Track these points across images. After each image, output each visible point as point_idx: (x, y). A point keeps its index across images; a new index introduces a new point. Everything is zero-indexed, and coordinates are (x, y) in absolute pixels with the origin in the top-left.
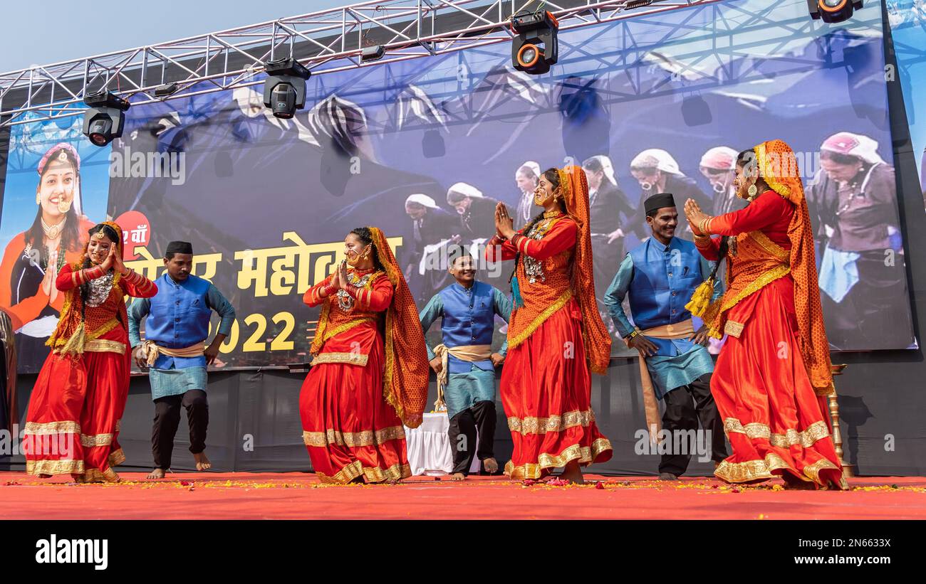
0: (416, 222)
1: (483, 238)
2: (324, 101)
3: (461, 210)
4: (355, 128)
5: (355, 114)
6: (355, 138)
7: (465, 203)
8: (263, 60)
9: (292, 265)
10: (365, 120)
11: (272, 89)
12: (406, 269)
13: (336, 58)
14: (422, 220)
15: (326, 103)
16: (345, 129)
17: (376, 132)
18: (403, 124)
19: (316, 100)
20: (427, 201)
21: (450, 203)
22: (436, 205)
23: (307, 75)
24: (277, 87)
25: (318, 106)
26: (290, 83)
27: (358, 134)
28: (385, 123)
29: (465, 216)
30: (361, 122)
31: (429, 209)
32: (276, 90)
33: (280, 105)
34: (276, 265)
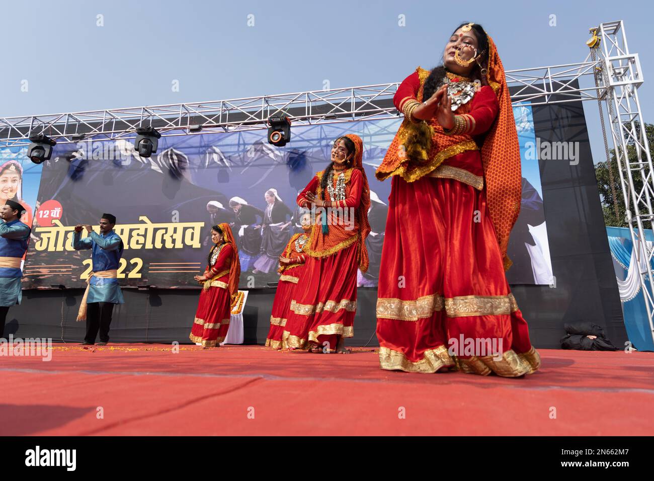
0: (212, 215)
1: (247, 225)
2: (166, 151)
3: (236, 210)
4: (182, 165)
5: (183, 158)
6: (182, 170)
7: (239, 207)
8: (135, 126)
9: (143, 233)
10: (188, 161)
11: (139, 142)
12: (205, 238)
13: (175, 129)
14: (215, 214)
15: (167, 152)
16: (177, 165)
17: (194, 168)
18: (208, 165)
19: (162, 150)
20: (219, 205)
21: (230, 206)
22: (223, 207)
23: (159, 136)
24: (142, 141)
25: (163, 153)
26: (149, 140)
27: (184, 169)
28: (198, 164)
29: (238, 213)
30: (186, 162)
31: (219, 209)
32: (142, 142)
33: (143, 150)
34: (134, 233)
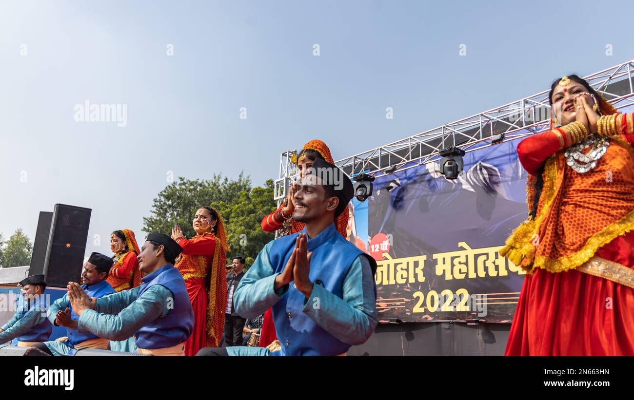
2: (475, 165)
4: (494, 179)
5: (493, 172)
6: (495, 185)
8: (438, 148)
10: (499, 174)
11: (444, 164)
15: (477, 166)
16: (488, 180)
17: (506, 181)
18: (522, 175)
23: (463, 153)
24: (447, 163)
25: (472, 169)
26: (454, 160)
27: (496, 183)
28: (511, 175)
30: (498, 176)
32: (447, 165)
33: (449, 173)
